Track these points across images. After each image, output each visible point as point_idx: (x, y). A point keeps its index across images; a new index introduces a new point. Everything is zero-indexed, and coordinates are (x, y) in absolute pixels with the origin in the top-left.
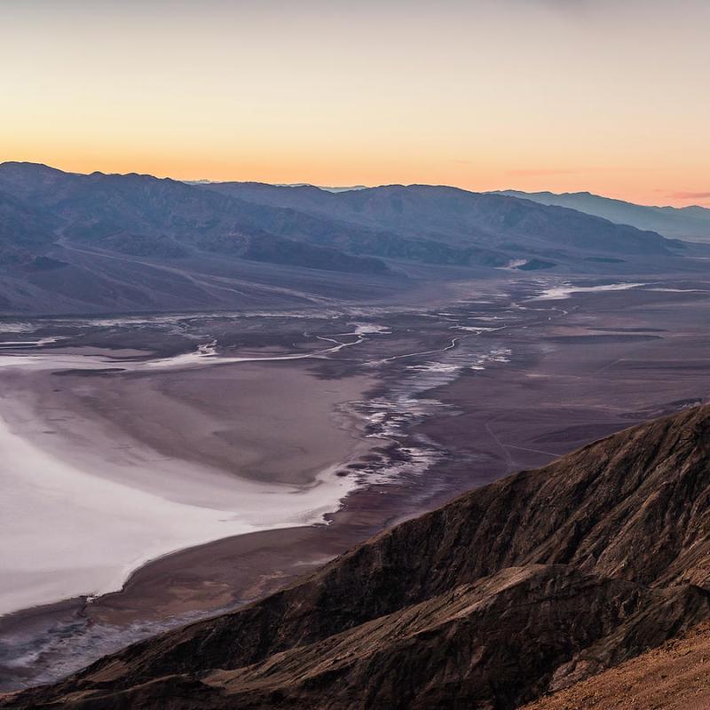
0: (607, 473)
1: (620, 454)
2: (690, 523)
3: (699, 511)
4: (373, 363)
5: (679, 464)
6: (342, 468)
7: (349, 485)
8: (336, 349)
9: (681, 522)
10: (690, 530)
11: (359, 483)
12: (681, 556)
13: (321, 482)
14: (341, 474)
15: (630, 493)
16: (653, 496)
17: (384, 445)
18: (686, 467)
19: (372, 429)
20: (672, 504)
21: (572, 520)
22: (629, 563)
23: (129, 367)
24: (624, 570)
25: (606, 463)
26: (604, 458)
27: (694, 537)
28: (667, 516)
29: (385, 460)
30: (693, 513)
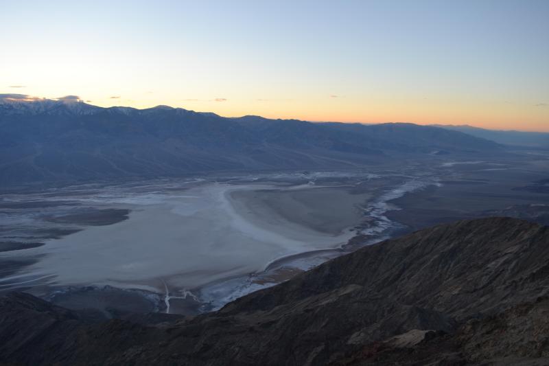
0: (420, 244)
1: (426, 237)
2: (449, 270)
3: (454, 266)
4: (372, 189)
5: (449, 244)
6: (352, 228)
7: (353, 234)
8: (359, 183)
9: (445, 269)
10: (448, 273)
11: (357, 234)
12: (443, 284)
13: (344, 233)
14: (351, 230)
15: (427, 254)
16: (436, 256)
17: (369, 220)
18: (452, 245)
19: (367, 214)
20: (443, 261)
21: (403, 262)
22: (421, 284)
23: (283, 189)
24: (418, 287)
25: (420, 240)
26: (420, 238)
27: (450, 276)
28: (440, 266)
29: (369, 226)
30: (452, 266)
